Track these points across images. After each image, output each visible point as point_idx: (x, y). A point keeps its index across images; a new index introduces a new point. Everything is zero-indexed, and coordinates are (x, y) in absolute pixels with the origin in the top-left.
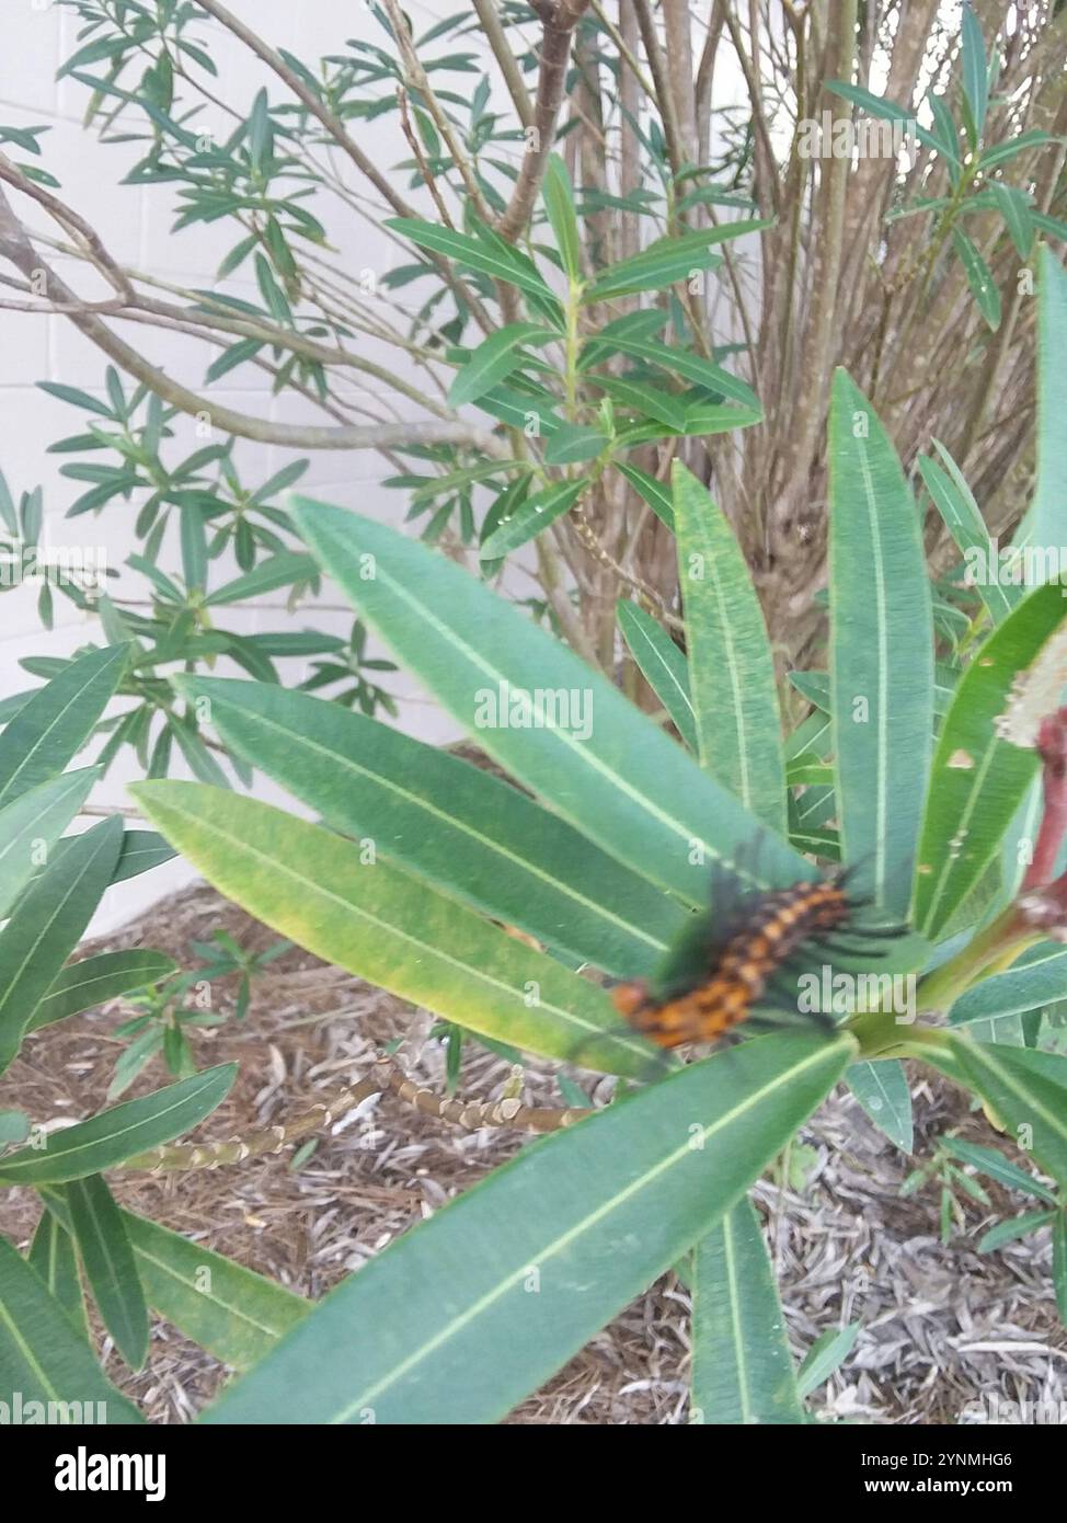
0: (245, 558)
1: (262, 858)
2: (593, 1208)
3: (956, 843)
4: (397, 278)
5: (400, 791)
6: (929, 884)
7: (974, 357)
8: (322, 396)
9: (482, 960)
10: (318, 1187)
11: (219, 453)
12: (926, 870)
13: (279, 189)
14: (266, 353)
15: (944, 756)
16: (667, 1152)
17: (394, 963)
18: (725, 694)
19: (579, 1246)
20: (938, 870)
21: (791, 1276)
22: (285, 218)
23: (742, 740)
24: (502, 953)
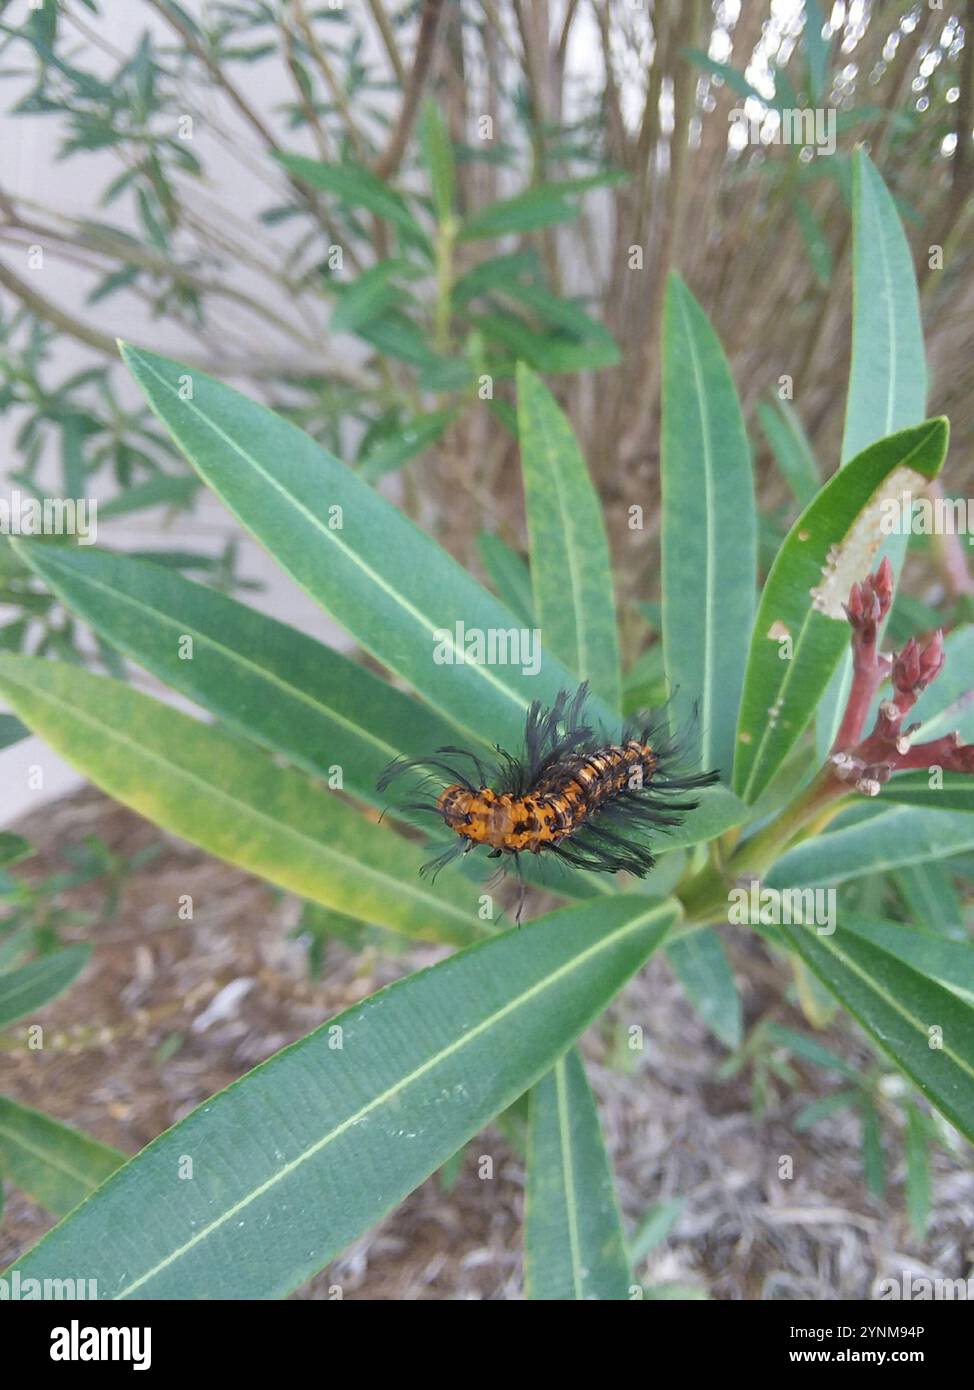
0: (123, 476)
1: (115, 735)
2: (424, 1059)
3: (774, 712)
4: (273, 217)
5: (246, 663)
6: (749, 751)
7: (801, 316)
8: (198, 326)
9: (330, 836)
10: (182, 1076)
11: (97, 375)
12: (746, 738)
13: (159, 124)
14: (144, 281)
15: (764, 627)
16: (498, 1006)
17: (243, 838)
18: (564, 585)
19: (409, 1096)
20: (757, 739)
21: (623, 1153)
22: (166, 153)
23: (580, 630)
24: (350, 829)
